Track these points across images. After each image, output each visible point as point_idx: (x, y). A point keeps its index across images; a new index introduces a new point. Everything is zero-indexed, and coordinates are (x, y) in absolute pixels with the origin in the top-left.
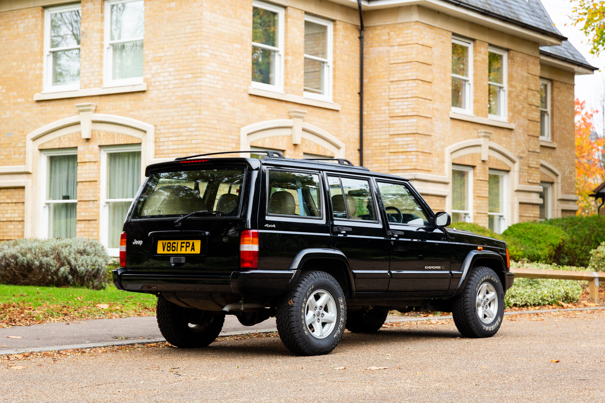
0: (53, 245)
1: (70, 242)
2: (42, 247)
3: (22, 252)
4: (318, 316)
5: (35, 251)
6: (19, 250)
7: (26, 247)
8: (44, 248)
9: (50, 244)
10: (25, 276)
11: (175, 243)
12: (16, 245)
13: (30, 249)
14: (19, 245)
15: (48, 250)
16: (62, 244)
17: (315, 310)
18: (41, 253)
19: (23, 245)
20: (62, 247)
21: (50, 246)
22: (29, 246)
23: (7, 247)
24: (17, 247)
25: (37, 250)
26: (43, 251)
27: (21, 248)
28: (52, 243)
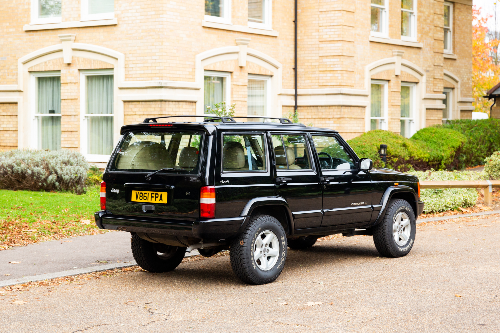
0: (43, 157)
1: (56, 154)
2: (34, 158)
3: (17, 162)
4: (264, 252)
5: (28, 161)
6: (14, 160)
7: (20, 158)
8: (35, 159)
9: (40, 156)
10: (19, 182)
11: (146, 193)
12: (12, 156)
13: (24, 160)
14: (14, 156)
15: (39, 161)
16: (50, 155)
17: (262, 247)
18: (33, 163)
19: (18, 156)
20: (50, 158)
21: (40, 157)
22: (23, 157)
23: (5, 157)
24: (13, 158)
25: (30, 161)
26: (34, 161)
27: (16, 159)
28: (42, 154)
